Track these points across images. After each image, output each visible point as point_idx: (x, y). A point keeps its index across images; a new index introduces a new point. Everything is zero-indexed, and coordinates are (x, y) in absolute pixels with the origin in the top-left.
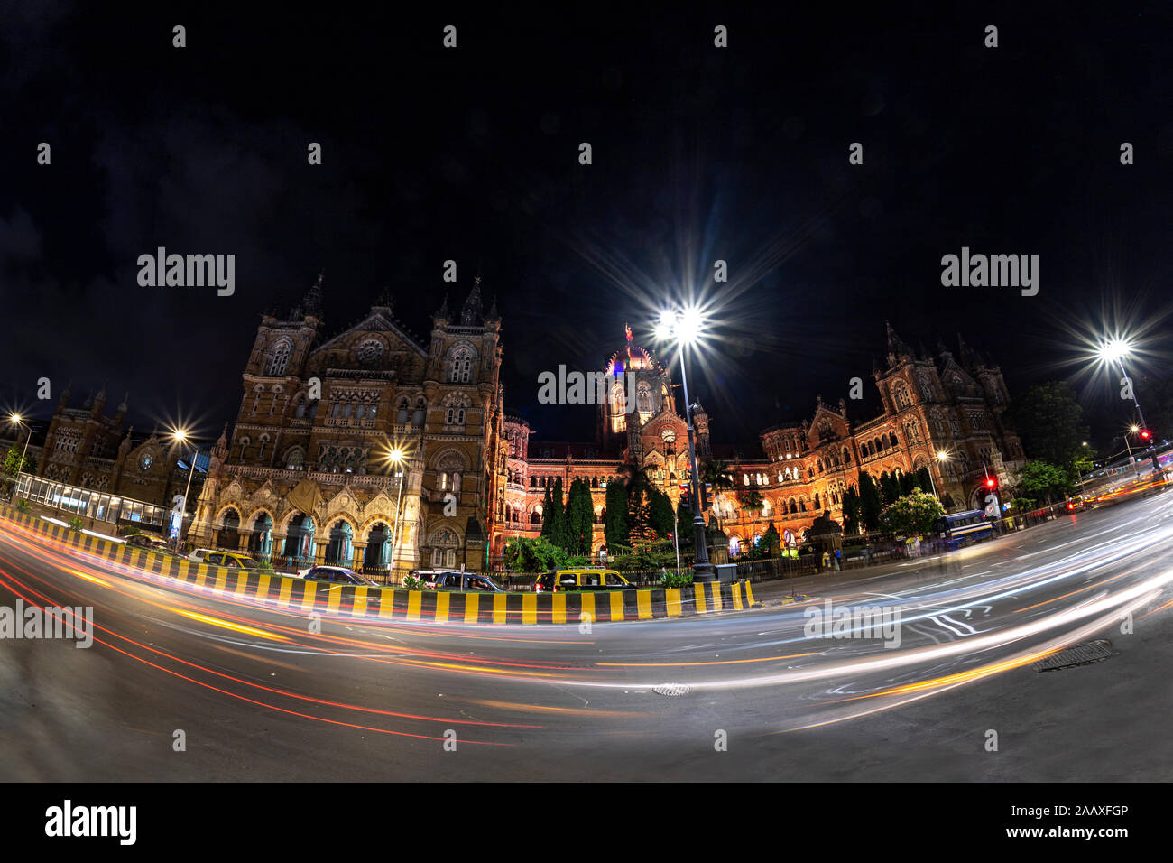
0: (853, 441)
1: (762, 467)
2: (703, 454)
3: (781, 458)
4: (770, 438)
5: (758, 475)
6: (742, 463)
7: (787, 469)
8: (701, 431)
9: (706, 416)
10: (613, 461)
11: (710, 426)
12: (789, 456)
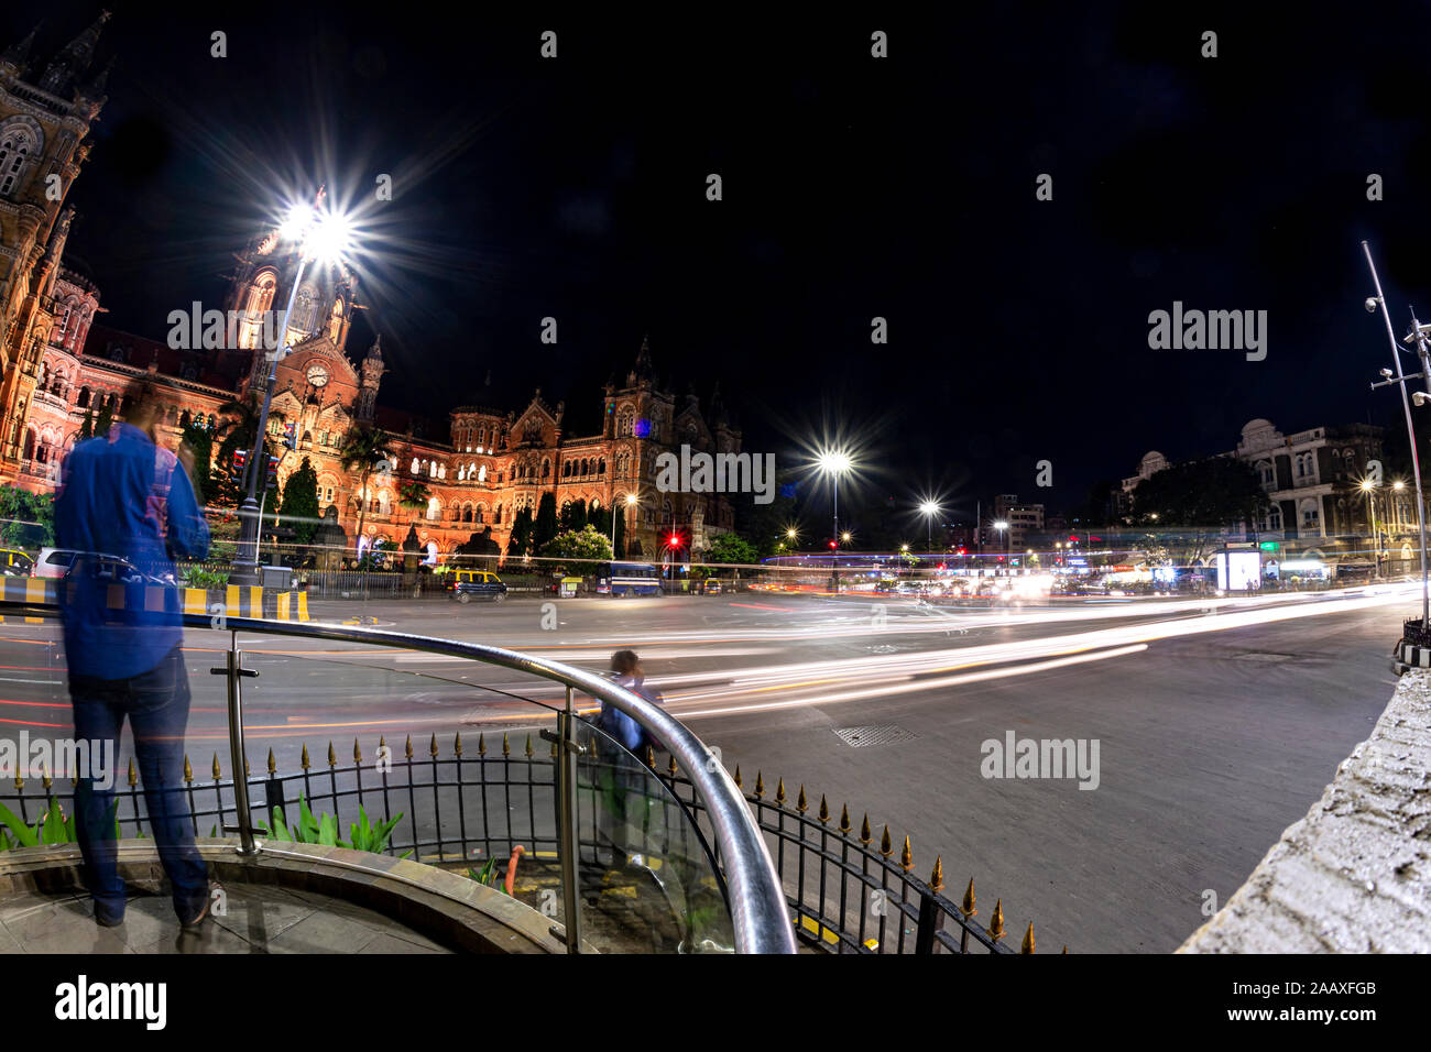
0: (558, 454)
1: (442, 455)
2: (360, 416)
3: (469, 449)
4: (462, 421)
5: (434, 464)
6: (414, 442)
7: (473, 465)
8: (367, 383)
9: (381, 365)
10: (222, 392)
11: (384, 380)
12: (480, 450)
